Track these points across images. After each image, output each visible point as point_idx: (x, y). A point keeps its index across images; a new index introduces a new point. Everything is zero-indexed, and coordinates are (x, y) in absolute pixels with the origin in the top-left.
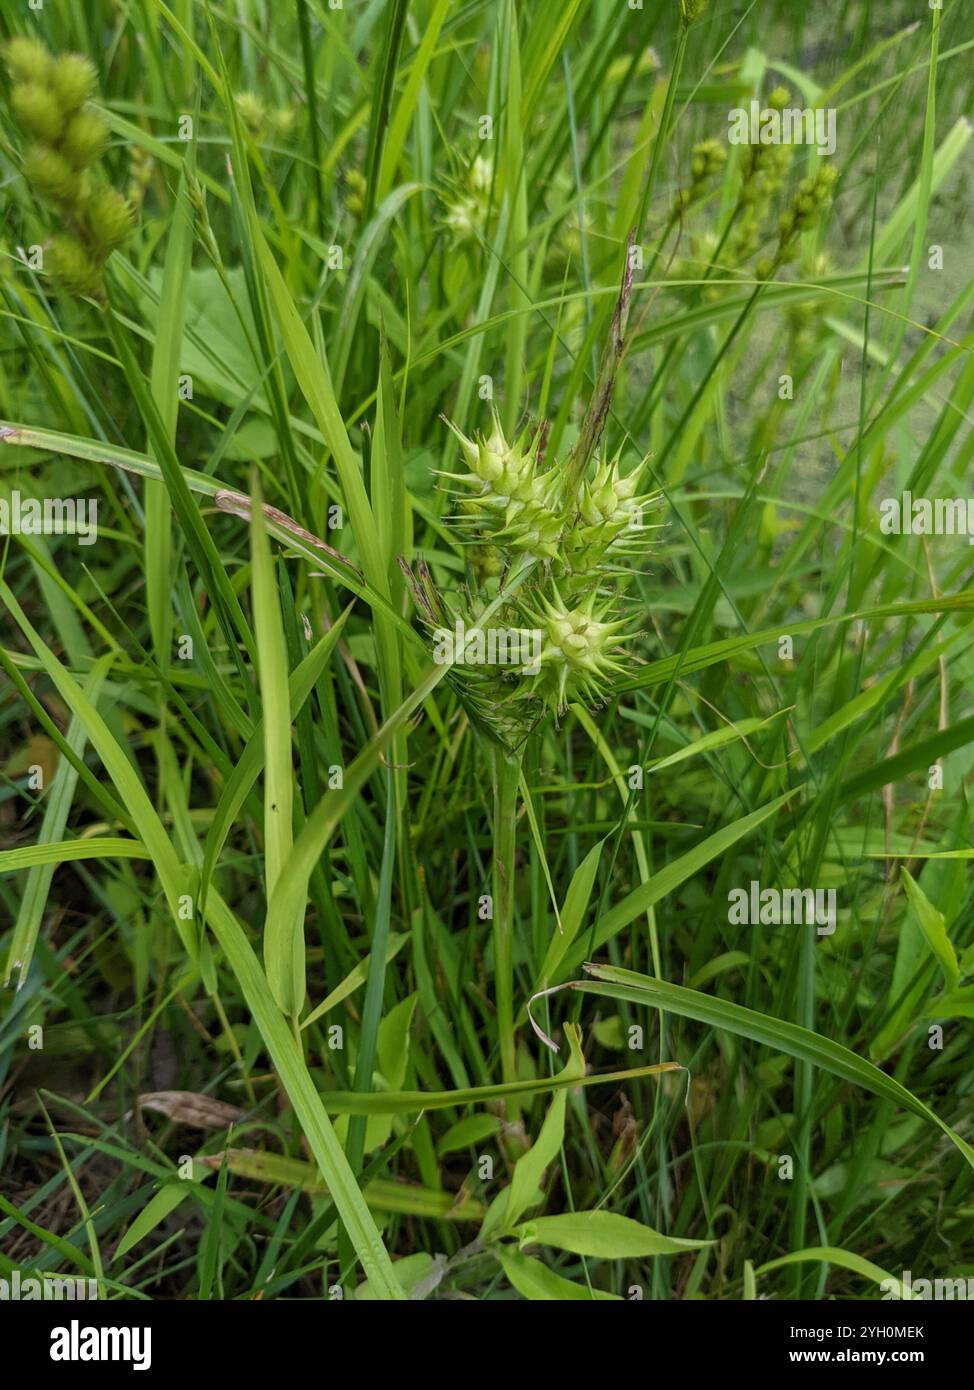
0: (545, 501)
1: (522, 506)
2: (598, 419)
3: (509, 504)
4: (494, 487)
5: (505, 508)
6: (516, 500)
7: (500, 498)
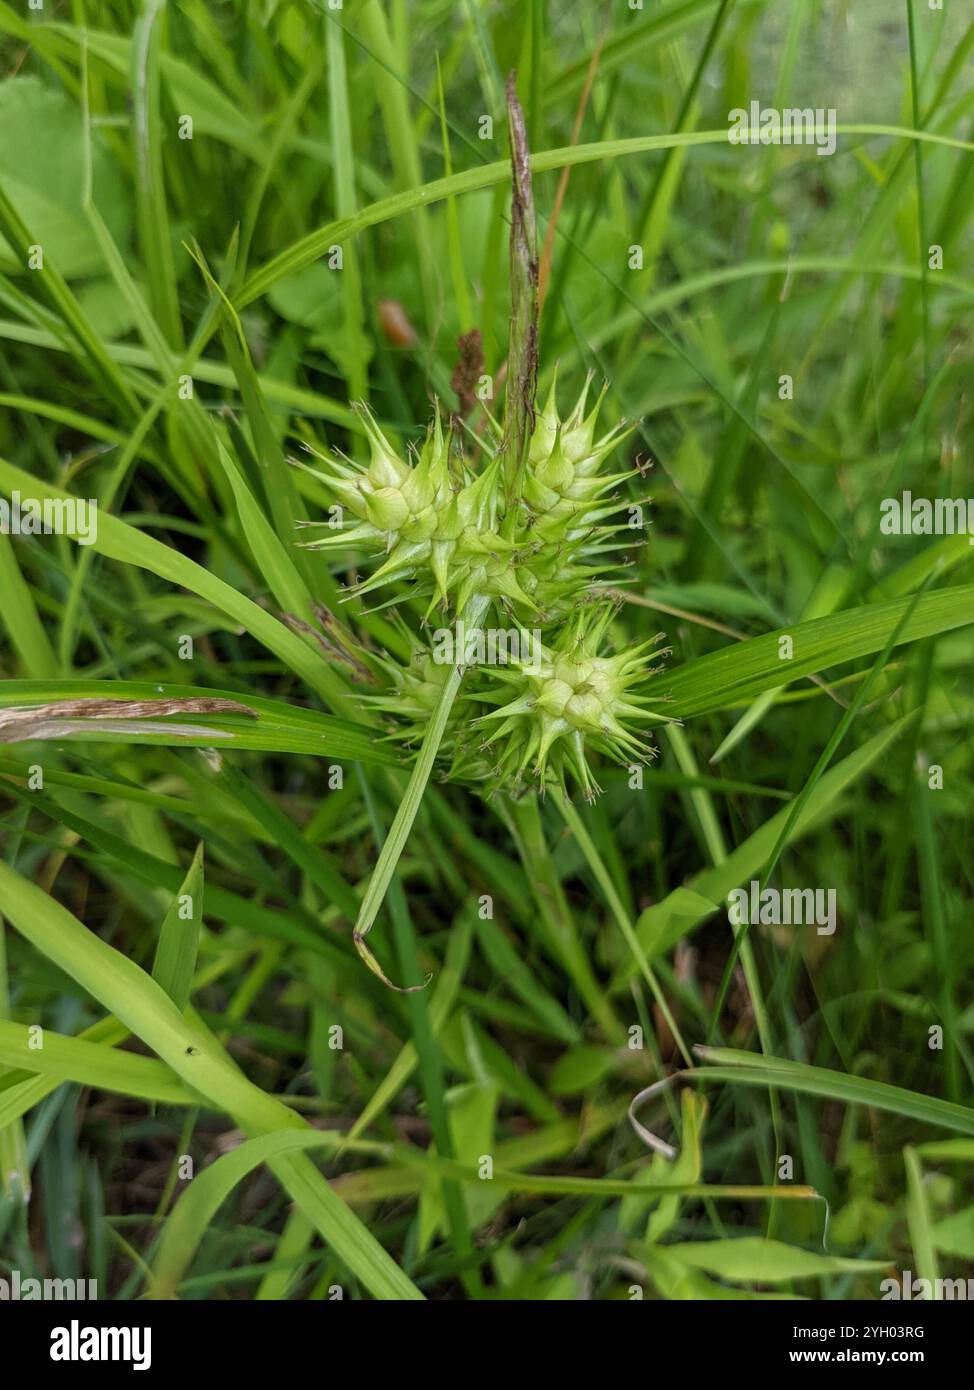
0: (479, 525)
1: (453, 546)
2: (527, 386)
3: (432, 550)
4: (404, 536)
5: (429, 558)
6: (441, 541)
7: (418, 548)
